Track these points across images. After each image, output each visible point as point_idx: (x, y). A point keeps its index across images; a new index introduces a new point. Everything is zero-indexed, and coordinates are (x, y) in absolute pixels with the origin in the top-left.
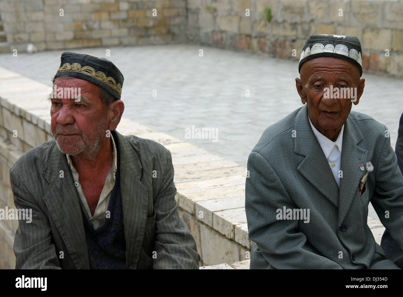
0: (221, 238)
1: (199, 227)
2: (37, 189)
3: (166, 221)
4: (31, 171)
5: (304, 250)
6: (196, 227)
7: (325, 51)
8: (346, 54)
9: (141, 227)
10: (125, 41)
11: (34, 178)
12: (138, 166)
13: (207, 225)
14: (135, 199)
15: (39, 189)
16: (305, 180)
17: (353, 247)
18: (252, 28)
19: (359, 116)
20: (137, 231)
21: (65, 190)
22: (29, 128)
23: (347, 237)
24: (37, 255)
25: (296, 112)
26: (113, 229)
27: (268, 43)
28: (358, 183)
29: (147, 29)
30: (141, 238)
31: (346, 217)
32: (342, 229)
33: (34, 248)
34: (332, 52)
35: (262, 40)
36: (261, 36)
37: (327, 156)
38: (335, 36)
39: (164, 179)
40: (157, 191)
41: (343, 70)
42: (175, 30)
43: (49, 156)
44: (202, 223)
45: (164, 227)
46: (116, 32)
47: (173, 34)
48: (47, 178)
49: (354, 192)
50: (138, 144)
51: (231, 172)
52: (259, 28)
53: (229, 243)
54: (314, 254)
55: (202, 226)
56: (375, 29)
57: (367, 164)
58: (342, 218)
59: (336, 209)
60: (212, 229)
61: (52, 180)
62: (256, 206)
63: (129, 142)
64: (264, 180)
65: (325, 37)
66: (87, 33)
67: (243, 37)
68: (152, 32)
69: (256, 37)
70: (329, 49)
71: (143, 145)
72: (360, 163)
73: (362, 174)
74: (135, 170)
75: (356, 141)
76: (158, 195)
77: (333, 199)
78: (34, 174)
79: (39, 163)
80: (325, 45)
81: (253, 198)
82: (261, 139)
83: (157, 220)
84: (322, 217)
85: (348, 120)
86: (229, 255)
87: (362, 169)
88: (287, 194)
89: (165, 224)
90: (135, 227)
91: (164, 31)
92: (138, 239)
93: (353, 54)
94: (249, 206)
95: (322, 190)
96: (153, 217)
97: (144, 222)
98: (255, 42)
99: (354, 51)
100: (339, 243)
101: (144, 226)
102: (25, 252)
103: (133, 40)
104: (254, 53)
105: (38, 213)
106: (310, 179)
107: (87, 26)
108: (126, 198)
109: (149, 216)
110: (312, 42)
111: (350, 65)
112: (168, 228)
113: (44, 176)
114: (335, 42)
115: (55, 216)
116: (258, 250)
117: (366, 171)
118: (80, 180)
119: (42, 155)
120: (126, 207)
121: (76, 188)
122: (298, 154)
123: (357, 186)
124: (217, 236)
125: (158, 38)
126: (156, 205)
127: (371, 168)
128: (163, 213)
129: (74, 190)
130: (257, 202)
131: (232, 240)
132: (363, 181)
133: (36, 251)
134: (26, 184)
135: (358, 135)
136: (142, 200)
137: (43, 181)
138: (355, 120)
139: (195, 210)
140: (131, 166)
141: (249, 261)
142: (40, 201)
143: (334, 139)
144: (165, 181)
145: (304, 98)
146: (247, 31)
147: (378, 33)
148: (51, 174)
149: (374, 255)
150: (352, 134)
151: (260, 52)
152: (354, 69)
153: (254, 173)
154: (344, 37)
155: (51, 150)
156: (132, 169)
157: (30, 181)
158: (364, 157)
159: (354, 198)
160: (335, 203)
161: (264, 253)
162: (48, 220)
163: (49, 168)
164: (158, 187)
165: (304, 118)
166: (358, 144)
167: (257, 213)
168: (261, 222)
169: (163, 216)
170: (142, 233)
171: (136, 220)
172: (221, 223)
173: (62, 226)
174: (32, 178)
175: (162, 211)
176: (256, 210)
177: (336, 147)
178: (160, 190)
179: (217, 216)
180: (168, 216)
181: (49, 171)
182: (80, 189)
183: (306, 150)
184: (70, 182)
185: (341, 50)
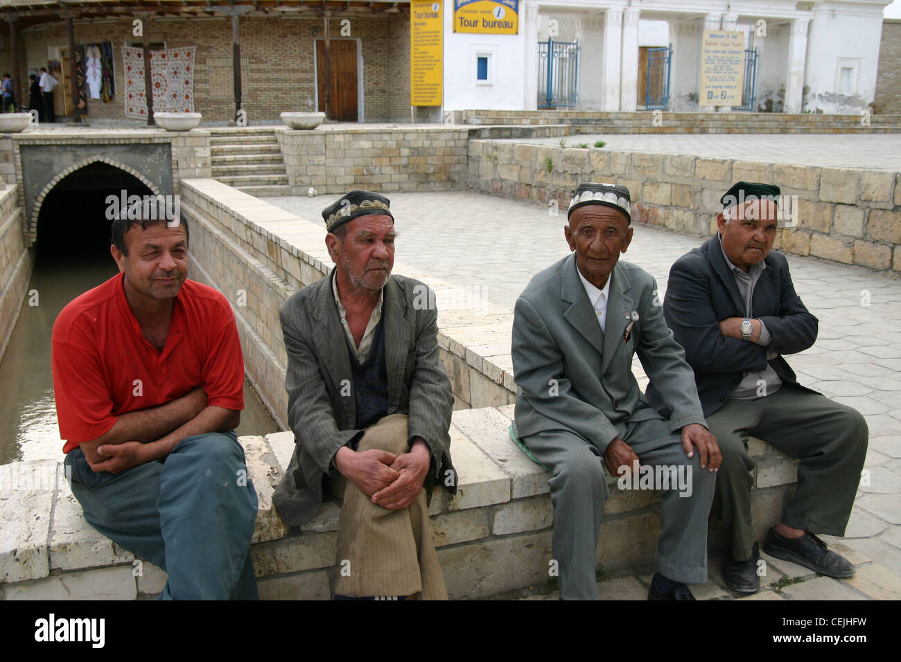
0: (490, 383)
1: (469, 371)
2: (305, 327)
3: (427, 358)
4: (299, 310)
5: (567, 396)
6: (466, 371)
7: (594, 199)
8: (615, 203)
9: (402, 362)
10: (405, 187)
11: (302, 317)
12: (403, 303)
13: (477, 370)
14: (398, 334)
15: (307, 328)
16: (571, 327)
17: (617, 395)
18: (533, 177)
19: (628, 265)
20: (398, 365)
21: (332, 328)
22: (306, 269)
23: (611, 385)
24: (308, 392)
25: (565, 260)
26: (377, 362)
27: (548, 193)
28: (623, 331)
29: (427, 174)
30: (403, 373)
31: (610, 365)
32: (605, 376)
33: (304, 386)
34: (601, 200)
35: (542, 190)
36: (541, 186)
37: (593, 304)
38: (604, 184)
39: (427, 318)
40: (420, 328)
41: (612, 217)
42: (455, 177)
43: (317, 295)
44: (472, 367)
45: (425, 363)
46: (396, 177)
47: (454, 181)
48: (315, 316)
49: (619, 340)
50: (403, 283)
51: (503, 319)
52: (539, 178)
53: (498, 388)
54: (578, 400)
55: (472, 370)
56: (655, 183)
57: (633, 313)
58: (606, 366)
59: (600, 356)
60: (482, 374)
61: (320, 318)
62: (521, 351)
63: (394, 280)
64: (530, 326)
65: (594, 186)
66: (368, 178)
67: (524, 186)
68: (432, 178)
69: (535, 187)
70: (598, 197)
71: (409, 284)
72: (626, 312)
73: (627, 322)
74: (399, 307)
75: (623, 290)
76: (421, 333)
77: (598, 347)
78: (302, 313)
79: (307, 301)
80: (594, 193)
81: (520, 343)
82: (529, 285)
83: (417, 356)
84: (586, 364)
85: (615, 268)
86: (498, 400)
87: (628, 317)
88: (553, 341)
89: (426, 361)
90: (396, 360)
91: (444, 178)
92: (399, 373)
93: (622, 202)
94: (515, 351)
95: (587, 338)
96: (414, 353)
97: (405, 356)
98: (534, 192)
99: (623, 200)
100: (602, 390)
101: (405, 360)
102: (296, 389)
103: (413, 186)
104: (533, 203)
105: (306, 352)
106: (576, 326)
107: (367, 171)
108: (388, 333)
109: (410, 351)
110: (581, 189)
111: (619, 214)
112: (428, 365)
113: (311, 314)
114: (604, 190)
115: (322, 353)
116: (523, 394)
117: (631, 320)
118: (347, 317)
119: (310, 294)
120: (389, 341)
121: (342, 325)
122: (564, 301)
123: (622, 334)
124: (486, 381)
125: (437, 185)
126: (418, 342)
127: (636, 317)
128: (425, 351)
129: (340, 328)
130: (522, 347)
131: (501, 385)
132: (628, 329)
133: (306, 388)
134: (295, 323)
135: (625, 283)
136: (405, 336)
137: (312, 320)
138: (623, 268)
139: (465, 354)
140: (395, 302)
141: (514, 405)
142: (309, 338)
143: (601, 287)
144: (429, 319)
145: (573, 245)
146: (528, 181)
147: (658, 187)
148: (318, 312)
149: (638, 402)
150: (619, 283)
151: (539, 202)
152: (623, 218)
153: (520, 318)
154: (614, 186)
155: (318, 289)
156: (396, 306)
157: (299, 320)
158: (630, 306)
159: (619, 346)
160: (600, 350)
161: (528, 397)
162: (317, 358)
163: (317, 307)
164: (421, 325)
165: (572, 266)
166: (624, 293)
167: (522, 357)
168: (525, 367)
169: (424, 354)
170: (404, 367)
171: (398, 354)
172: (490, 368)
173: (329, 362)
174: (300, 317)
175: (423, 348)
176: (522, 355)
177: (603, 295)
178: (423, 328)
179: (487, 361)
180: (430, 353)
181: (316, 310)
182: (346, 326)
183: (573, 297)
184: (337, 320)
185: (610, 198)
